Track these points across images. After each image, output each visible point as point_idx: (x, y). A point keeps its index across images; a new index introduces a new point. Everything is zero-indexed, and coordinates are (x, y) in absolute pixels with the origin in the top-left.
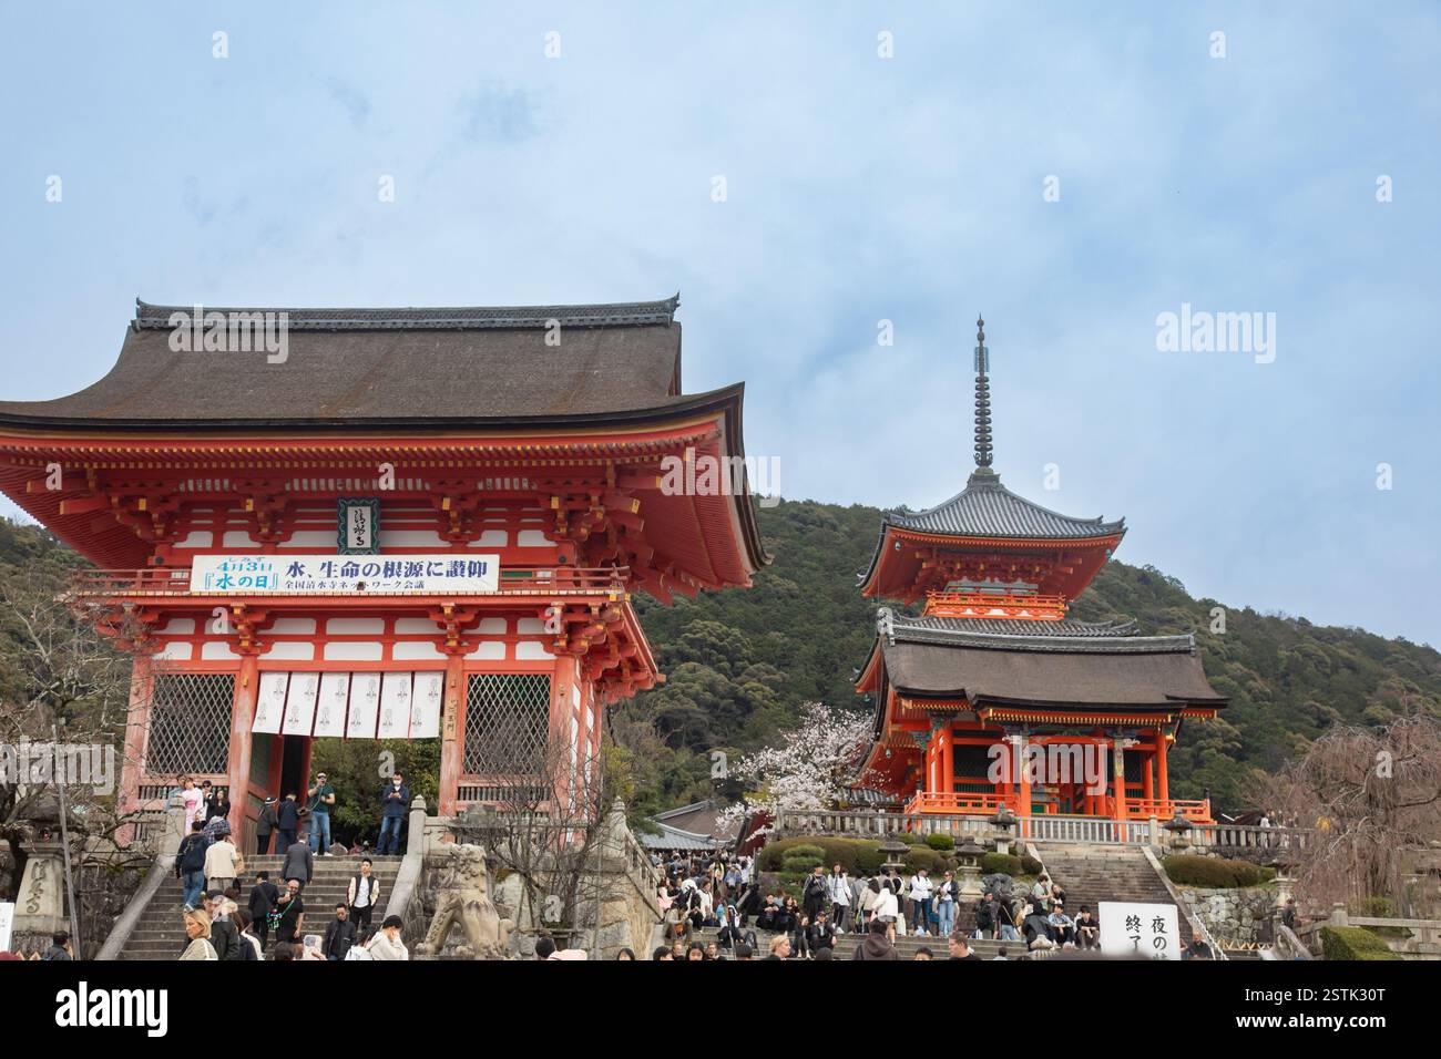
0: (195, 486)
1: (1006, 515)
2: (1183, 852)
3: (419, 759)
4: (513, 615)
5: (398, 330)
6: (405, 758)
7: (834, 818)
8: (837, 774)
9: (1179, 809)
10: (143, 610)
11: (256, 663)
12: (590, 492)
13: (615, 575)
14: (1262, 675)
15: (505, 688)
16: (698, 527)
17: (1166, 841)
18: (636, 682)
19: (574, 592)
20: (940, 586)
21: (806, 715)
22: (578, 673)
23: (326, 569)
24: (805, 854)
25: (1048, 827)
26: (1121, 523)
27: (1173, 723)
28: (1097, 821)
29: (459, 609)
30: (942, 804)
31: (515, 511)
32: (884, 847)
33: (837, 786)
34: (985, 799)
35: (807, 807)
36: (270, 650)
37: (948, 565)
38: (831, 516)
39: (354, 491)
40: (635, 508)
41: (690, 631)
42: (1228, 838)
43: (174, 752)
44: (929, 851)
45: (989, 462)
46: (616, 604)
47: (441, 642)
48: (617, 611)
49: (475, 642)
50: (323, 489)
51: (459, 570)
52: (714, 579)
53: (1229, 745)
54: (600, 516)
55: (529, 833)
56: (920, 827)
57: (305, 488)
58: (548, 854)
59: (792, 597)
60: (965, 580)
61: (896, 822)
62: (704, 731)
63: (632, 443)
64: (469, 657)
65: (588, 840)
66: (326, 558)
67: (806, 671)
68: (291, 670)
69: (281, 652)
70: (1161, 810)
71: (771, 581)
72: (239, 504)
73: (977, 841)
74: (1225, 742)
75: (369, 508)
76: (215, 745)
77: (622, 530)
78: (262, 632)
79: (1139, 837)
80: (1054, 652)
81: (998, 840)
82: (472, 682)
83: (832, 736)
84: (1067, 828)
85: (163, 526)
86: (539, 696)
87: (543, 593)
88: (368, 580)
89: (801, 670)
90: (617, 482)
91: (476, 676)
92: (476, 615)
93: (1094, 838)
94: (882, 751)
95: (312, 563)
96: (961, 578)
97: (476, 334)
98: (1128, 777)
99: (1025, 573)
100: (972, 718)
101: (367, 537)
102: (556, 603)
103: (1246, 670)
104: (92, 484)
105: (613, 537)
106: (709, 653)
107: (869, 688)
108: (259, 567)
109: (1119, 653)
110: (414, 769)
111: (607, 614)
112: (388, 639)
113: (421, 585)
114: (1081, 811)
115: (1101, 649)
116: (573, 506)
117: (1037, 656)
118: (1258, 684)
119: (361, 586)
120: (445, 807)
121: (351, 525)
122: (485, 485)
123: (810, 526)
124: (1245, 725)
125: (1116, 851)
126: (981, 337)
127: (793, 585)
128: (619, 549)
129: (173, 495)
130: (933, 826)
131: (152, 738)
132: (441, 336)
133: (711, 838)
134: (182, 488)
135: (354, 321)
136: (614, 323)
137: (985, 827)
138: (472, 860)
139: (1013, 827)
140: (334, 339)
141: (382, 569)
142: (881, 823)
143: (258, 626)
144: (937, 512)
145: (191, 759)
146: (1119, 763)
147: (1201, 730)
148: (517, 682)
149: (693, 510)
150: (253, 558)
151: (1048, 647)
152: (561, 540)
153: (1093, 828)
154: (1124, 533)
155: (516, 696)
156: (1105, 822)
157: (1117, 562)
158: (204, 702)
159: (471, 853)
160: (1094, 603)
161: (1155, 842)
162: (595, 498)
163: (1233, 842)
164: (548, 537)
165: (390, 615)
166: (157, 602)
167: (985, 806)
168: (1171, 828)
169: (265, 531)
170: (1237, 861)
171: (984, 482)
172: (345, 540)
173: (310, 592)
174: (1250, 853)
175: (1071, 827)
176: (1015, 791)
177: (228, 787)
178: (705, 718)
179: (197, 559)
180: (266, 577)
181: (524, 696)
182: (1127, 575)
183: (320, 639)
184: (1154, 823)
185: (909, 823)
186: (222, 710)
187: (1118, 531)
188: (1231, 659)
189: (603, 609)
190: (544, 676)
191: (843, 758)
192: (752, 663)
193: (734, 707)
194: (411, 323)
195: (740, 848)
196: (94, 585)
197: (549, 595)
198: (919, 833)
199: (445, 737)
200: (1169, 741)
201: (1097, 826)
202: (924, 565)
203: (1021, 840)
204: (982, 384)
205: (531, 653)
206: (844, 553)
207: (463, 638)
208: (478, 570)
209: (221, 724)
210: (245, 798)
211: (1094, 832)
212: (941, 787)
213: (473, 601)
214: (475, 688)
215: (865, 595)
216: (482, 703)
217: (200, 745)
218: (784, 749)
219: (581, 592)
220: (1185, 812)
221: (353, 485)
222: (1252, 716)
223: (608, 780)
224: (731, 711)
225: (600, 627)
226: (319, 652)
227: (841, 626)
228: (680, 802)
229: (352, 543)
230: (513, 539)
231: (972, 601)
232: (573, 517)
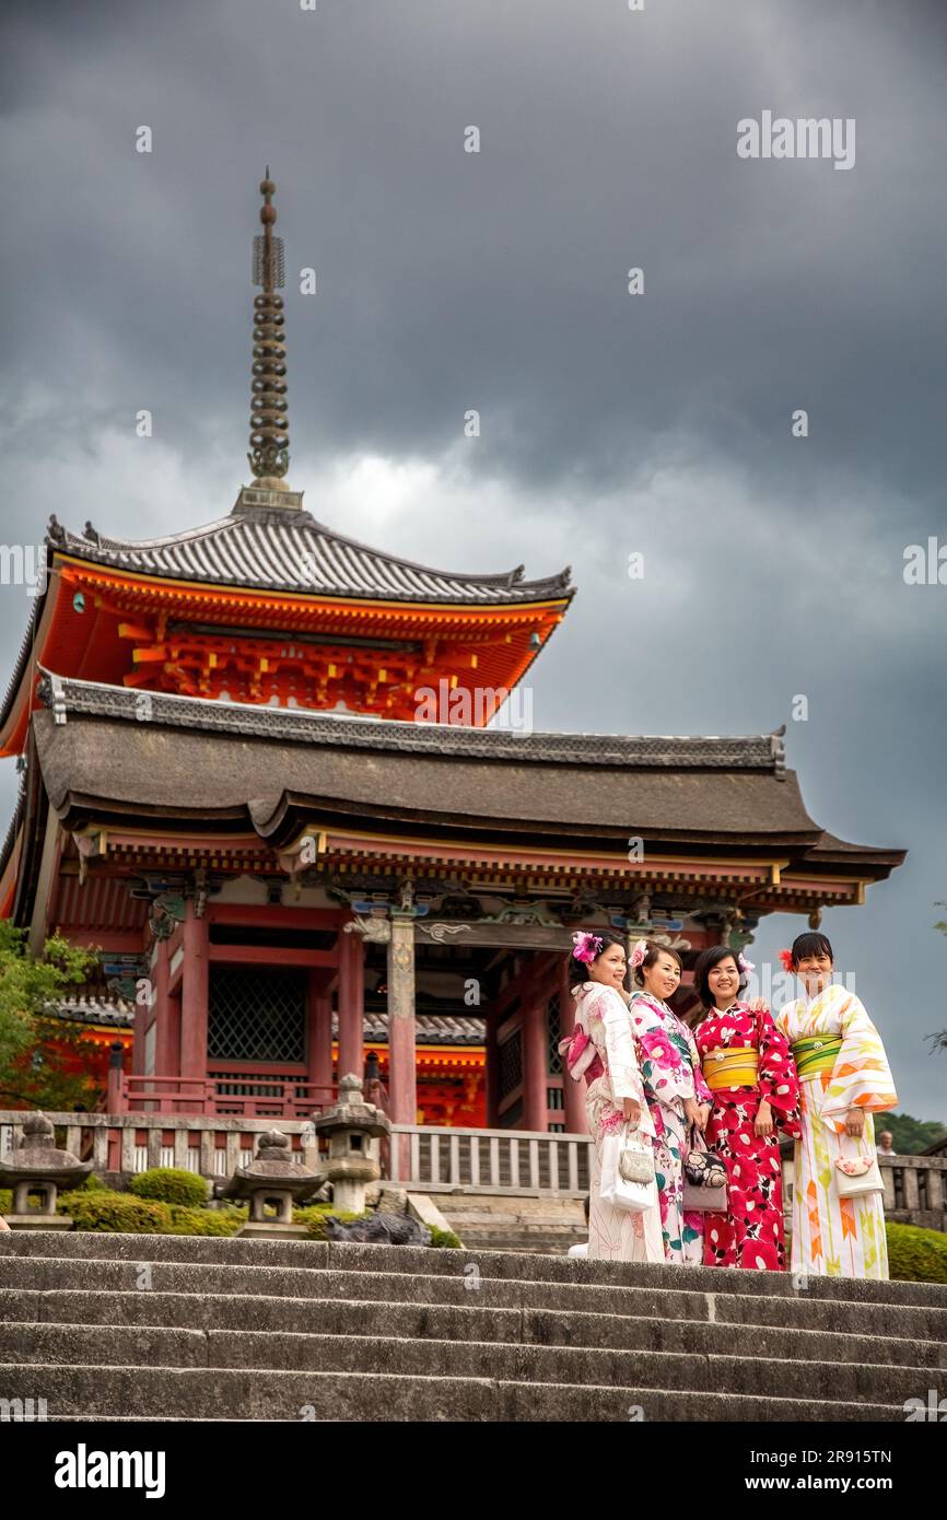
26: (562, 579)
37: (189, 661)
45: (280, 472)
99: (354, 685)
126: (267, 219)
154: (569, 598)
187: (556, 596)
202: (138, 655)
203: (398, 1189)
204: (268, 313)
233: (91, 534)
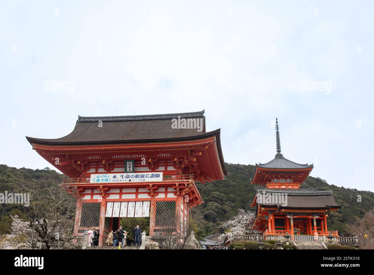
0: (91, 158)
1: (285, 164)
2: (332, 244)
3: (146, 223)
4: (166, 186)
5: (138, 120)
6: (143, 223)
7: (246, 236)
8: (247, 226)
9: (330, 233)
10: (79, 188)
11: (106, 200)
12: (184, 157)
13: (191, 176)
14: (346, 202)
15: (165, 205)
16: (211, 165)
17: (327, 241)
18: (197, 203)
19: (181, 181)
20: (270, 181)
21: (239, 212)
22: (182, 201)
23: (122, 177)
24: (240, 245)
25: (298, 238)
26: (312, 165)
27: (328, 212)
28: (310, 236)
29: (153, 186)
30: (272, 233)
31: (166, 162)
32: (259, 243)
33: (247, 229)
34: (282, 231)
35: (240, 234)
36: (109, 196)
37: (271, 176)
38: (243, 167)
39: (128, 158)
40: (195, 160)
41: (212, 194)
42: (343, 240)
43: (86, 222)
44: (269, 244)
45: (280, 151)
46: (191, 183)
47: (149, 194)
48: (191, 185)
49: (157, 193)
50: (121, 158)
51: (153, 176)
52: (215, 178)
53: (339, 219)
54: (187, 162)
55: (170, 240)
56: (267, 238)
57: (117, 158)
58: (175, 245)
59: (235, 186)
60: (275, 179)
61: (261, 237)
62: (215, 218)
63: (194, 144)
64: (156, 197)
65: (185, 241)
66: (122, 174)
67: (239, 203)
68: (114, 201)
69: (111, 197)
70: (326, 233)
71: (230, 183)
72: (102, 162)
73: (281, 241)
74: (338, 218)
75: (132, 162)
76: (96, 220)
77: (192, 166)
78: (107, 192)
79: (321, 240)
80: (298, 196)
81: (286, 241)
82: (157, 203)
83: (245, 217)
84: (303, 238)
85: (84, 167)
86: (173, 206)
87: (173, 181)
88: (132, 179)
89: (238, 203)
90: (190, 154)
91: (158, 202)
92: (158, 187)
93: (310, 240)
94: (257, 220)
95: (118, 175)
96: (274, 179)
97: (157, 121)
98: (317, 225)
99: (290, 177)
100: (279, 212)
101: (131, 169)
102: (177, 183)
103: (343, 201)
104: (67, 158)
105: (190, 167)
106: (216, 199)
107: (254, 205)
108: (106, 176)
109: (314, 196)
110: (145, 226)
111: (189, 186)
112: (137, 193)
113: (144, 180)
114: (306, 234)
115: (309, 195)
116: (180, 160)
117: (294, 197)
118: (346, 204)
119: (130, 180)
120: (151, 234)
121: (128, 166)
122: (159, 156)
123: (239, 170)
124: (343, 214)
125: (315, 244)
126: (277, 122)
127: (235, 183)
128: (192, 171)
129: (86, 160)
130: (270, 238)
131: (81, 218)
132: (149, 121)
133: (217, 242)
134: (88, 158)
135: (128, 118)
136: (189, 117)
137: (283, 238)
138: (155, 246)
139: (290, 238)
140: (123, 123)
141: (135, 177)
142: (258, 238)
143: (106, 191)
144: (268, 163)
145: (91, 223)
146: (315, 222)
147: (333, 215)
148: (168, 203)
149: (209, 161)
150: (105, 174)
151: (296, 194)
152: (178, 168)
153: (309, 238)
154: (313, 167)
155: (168, 206)
156: (312, 236)
157: (311, 177)
158: (94, 210)
159: (155, 244)
160: (306, 186)
161: (325, 241)
162: (185, 158)
163: (344, 241)
164: (174, 168)
165: (137, 187)
166: (82, 186)
167: (283, 233)
168: (329, 237)
169: (108, 168)
170: (345, 245)
171: (279, 156)
172: (126, 170)
173: (118, 182)
174: (348, 243)
175: (304, 238)
176: (290, 229)
177: (99, 230)
178: (216, 215)
179: (92, 175)
180: (108, 179)
181: (169, 206)
182: (313, 179)
183: (121, 194)
184: (324, 236)
185: (264, 237)
186: (98, 211)
187: (311, 167)
188: (339, 199)
189: (188, 185)
190: (174, 201)
191: (248, 222)
192: (226, 202)
193: (222, 212)
194: (141, 118)
195: (224, 245)
196: (68, 182)
197: (175, 182)
198: (267, 240)
199: (151, 217)
200: (327, 217)
201: (310, 237)
202: (266, 176)
203: (292, 241)
204: (278, 133)
205: (171, 196)
206: (247, 176)
207: (154, 193)
208: (158, 176)
209: (98, 214)
210: (103, 232)
211: (309, 239)
212: (272, 229)
213: (157, 184)
214: (158, 205)
215: (252, 184)
216: (159, 208)
217: (93, 220)
218: (234, 220)
219: (182, 181)
220: (332, 234)
221: (128, 157)
222: (345, 212)
223: (189, 226)
224: (221, 213)
225: (187, 189)
226: (121, 197)
227: (247, 193)
228: (210, 234)
229: (128, 170)
230: (166, 169)
231: (277, 184)
232: (180, 163)
233: (260, 164)
